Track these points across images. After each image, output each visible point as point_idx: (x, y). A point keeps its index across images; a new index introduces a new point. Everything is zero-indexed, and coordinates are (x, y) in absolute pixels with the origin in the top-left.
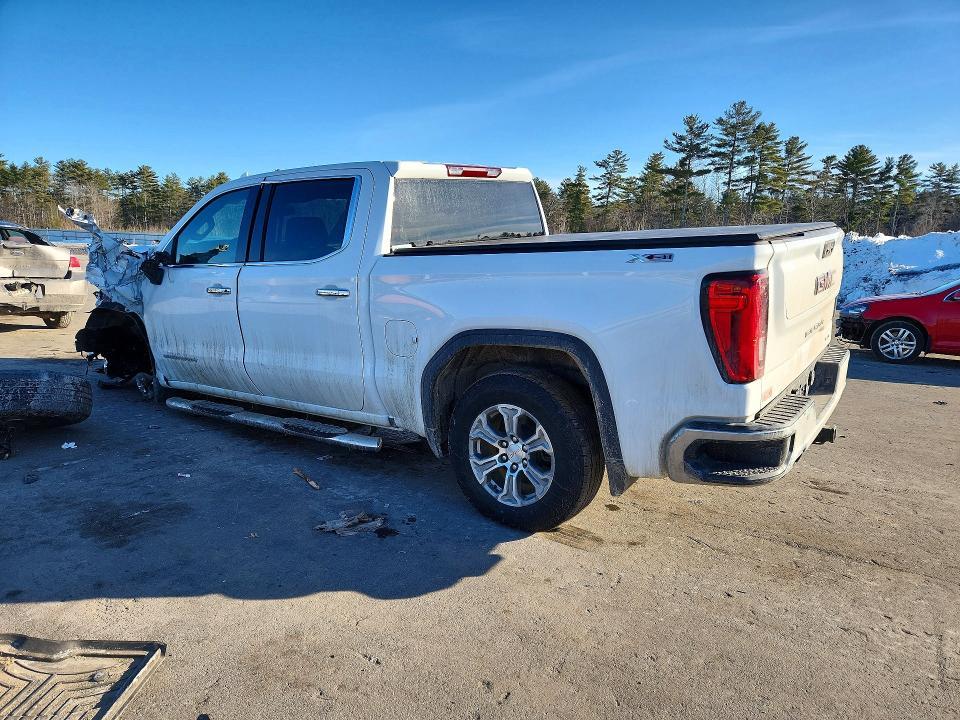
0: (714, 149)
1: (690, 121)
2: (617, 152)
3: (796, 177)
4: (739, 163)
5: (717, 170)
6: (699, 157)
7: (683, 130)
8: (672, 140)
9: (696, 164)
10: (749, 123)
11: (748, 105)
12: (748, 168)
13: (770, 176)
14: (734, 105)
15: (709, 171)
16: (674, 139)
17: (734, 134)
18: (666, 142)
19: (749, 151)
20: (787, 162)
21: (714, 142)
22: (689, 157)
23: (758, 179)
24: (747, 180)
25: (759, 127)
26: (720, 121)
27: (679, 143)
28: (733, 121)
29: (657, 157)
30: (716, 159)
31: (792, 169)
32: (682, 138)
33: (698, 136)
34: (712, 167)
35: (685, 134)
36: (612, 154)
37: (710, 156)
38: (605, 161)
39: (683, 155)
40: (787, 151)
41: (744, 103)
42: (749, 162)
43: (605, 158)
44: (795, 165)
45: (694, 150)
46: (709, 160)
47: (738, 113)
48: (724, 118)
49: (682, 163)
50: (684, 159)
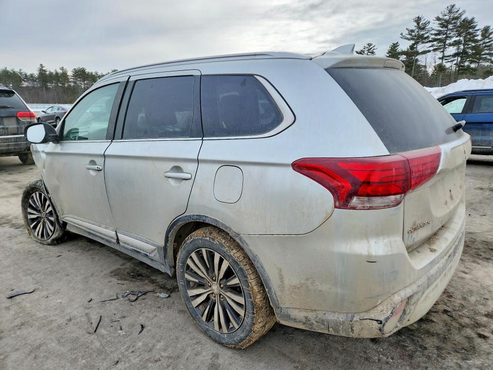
0: (433, 36)
1: (418, 20)
2: (369, 45)
3: (487, 52)
4: (450, 45)
5: (435, 50)
6: (423, 43)
7: (413, 26)
8: (405, 33)
9: (421, 47)
10: (457, 18)
11: (457, 7)
12: (455, 48)
13: (470, 51)
14: (448, 7)
15: (429, 51)
16: (407, 32)
17: (446, 27)
18: (402, 34)
19: (457, 37)
20: (481, 42)
21: (433, 32)
22: (417, 43)
23: (462, 54)
24: (455, 55)
25: (464, 21)
26: (438, 19)
27: (410, 34)
28: (447, 18)
29: (395, 46)
30: (435, 43)
31: (485, 46)
32: (412, 31)
33: (423, 29)
34: (431, 49)
35: (414, 28)
36: (367, 46)
37: (430, 41)
38: (362, 51)
39: (413, 42)
40: (483, 35)
41: (454, 6)
42: (456, 43)
43: (362, 49)
44: (488, 44)
45: (420, 39)
46: (430, 44)
47: (450, 12)
48: (441, 17)
49: (412, 47)
50: (414, 44)
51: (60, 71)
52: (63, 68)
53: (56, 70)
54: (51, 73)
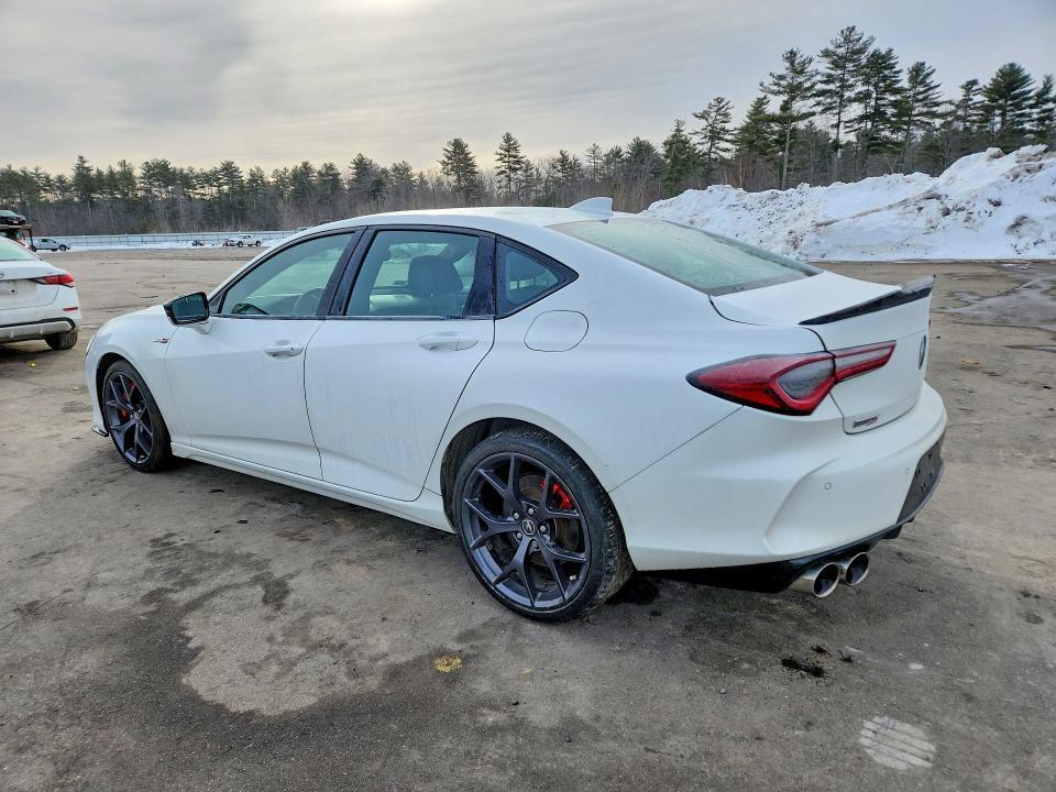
0: (820, 86)
1: (791, 57)
2: (719, 100)
3: (923, 110)
4: (852, 100)
5: (823, 111)
6: (804, 98)
7: (782, 68)
8: (768, 81)
9: (800, 106)
10: (861, 51)
11: (858, 30)
12: (863, 105)
13: (890, 111)
14: (842, 32)
15: (813, 114)
16: (771, 80)
17: (844, 67)
18: (762, 85)
19: (862, 85)
20: (911, 93)
21: (819, 78)
22: (793, 98)
23: (877, 115)
24: (862, 118)
25: (873, 55)
26: (826, 54)
27: (777, 84)
28: (841, 51)
29: (761, 103)
30: (822, 98)
31: (918, 100)
32: (782, 77)
33: (801, 72)
34: (819, 109)
35: (784, 72)
36: (713, 103)
37: (814, 95)
38: (705, 112)
39: (785, 97)
40: (910, 80)
41: (853, 28)
42: (862, 98)
43: (706, 108)
44: (922, 96)
45: (795, 91)
46: (812, 101)
47: (847, 40)
48: (832, 48)
49: (784, 107)
50: (786, 102)
51: (117, 169)
52: (124, 162)
53: (110, 167)
54: (100, 173)
